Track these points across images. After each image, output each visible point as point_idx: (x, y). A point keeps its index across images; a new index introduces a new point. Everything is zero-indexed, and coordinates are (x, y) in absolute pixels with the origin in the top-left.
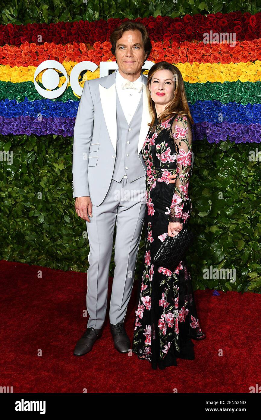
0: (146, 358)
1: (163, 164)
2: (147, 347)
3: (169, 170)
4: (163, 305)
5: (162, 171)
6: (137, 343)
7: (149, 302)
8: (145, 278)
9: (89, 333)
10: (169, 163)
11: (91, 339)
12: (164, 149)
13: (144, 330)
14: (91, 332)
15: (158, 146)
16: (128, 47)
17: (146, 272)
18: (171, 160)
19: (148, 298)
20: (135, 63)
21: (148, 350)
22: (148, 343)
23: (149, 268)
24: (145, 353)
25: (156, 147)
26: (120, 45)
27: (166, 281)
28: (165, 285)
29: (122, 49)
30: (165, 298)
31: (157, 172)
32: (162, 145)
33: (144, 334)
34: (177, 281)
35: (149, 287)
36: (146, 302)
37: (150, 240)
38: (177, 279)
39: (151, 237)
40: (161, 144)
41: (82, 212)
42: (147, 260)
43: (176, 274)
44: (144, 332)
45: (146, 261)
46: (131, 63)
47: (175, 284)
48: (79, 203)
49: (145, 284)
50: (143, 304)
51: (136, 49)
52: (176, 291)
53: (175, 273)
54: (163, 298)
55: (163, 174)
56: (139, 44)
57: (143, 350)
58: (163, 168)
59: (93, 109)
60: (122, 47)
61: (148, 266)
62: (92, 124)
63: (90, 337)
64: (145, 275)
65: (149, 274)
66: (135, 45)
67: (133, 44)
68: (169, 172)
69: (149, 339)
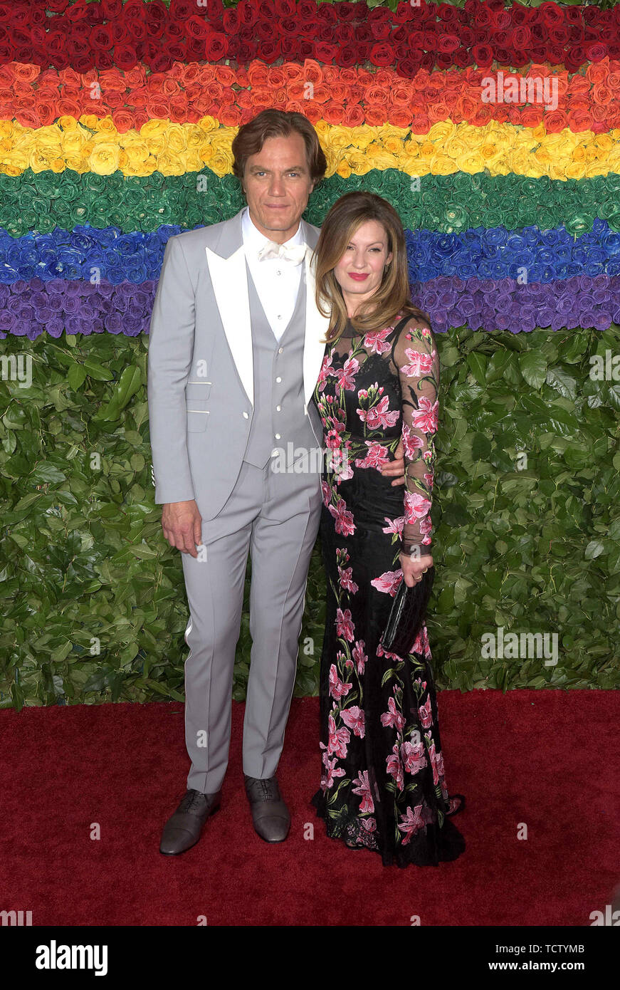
0: (367, 844)
1: (370, 431)
2: (366, 817)
3: (382, 443)
4: (394, 725)
5: (366, 446)
6: (338, 815)
7: (360, 720)
8: (345, 667)
9: (191, 803)
10: (384, 428)
11: (197, 816)
12: (377, 399)
13: (353, 782)
14: (197, 799)
15: (363, 393)
16: (274, 173)
17: (346, 655)
18: (388, 423)
19: (356, 711)
20: (289, 208)
21: (368, 824)
22: (367, 809)
23: (352, 646)
24: (362, 832)
25: (359, 395)
26: (258, 168)
27: (395, 672)
28: (393, 681)
29: (261, 177)
30: (397, 708)
31: (355, 445)
32: (371, 392)
33: (353, 790)
34: (419, 668)
35: (355, 688)
36: (354, 721)
37: (349, 587)
38: (419, 664)
39: (351, 582)
40: (369, 390)
41: (180, 538)
42: (344, 628)
43: (415, 654)
44: (355, 786)
45: (341, 631)
46: (280, 210)
47: (417, 675)
48: (175, 518)
49: (345, 681)
50: (346, 726)
51: (293, 178)
52: (420, 691)
53: (412, 652)
54: (392, 709)
55: (369, 452)
56: (300, 168)
57: (356, 826)
58: (370, 439)
59: (194, 305)
60: (260, 173)
61: (349, 642)
62: (192, 336)
63: (195, 812)
64: (344, 662)
65: (352, 659)
66: (289, 171)
67: (286, 167)
68: (382, 447)
69: (369, 801)
